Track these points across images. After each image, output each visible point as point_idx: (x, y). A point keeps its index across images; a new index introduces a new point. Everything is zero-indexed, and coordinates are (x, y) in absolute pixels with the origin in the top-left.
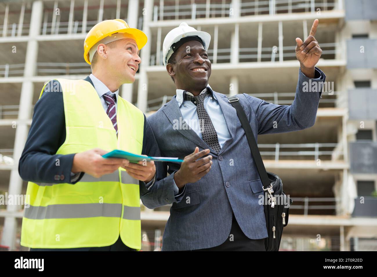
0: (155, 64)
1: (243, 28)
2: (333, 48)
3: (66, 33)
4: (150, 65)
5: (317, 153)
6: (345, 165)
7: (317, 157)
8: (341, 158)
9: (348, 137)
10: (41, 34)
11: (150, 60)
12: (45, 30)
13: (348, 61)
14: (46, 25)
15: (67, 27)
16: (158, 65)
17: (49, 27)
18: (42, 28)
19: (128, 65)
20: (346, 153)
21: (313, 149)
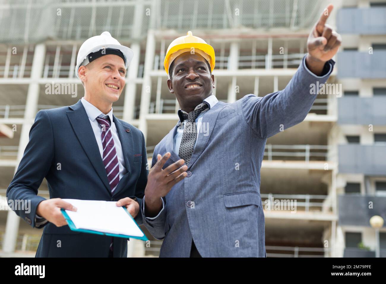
0: (155, 112)
1: (240, 81)
2: (325, 104)
3: (67, 76)
4: (150, 113)
5: (307, 204)
6: (333, 217)
7: (307, 209)
8: (331, 209)
9: (337, 190)
10: (42, 76)
11: (150, 108)
12: (46, 73)
13: (340, 118)
14: (47, 68)
15: (68, 71)
16: (158, 113)
17: (51, 70)
18: (43, 70)
19: (106, 84)
20: (335, 205)
21: (304, 201)
